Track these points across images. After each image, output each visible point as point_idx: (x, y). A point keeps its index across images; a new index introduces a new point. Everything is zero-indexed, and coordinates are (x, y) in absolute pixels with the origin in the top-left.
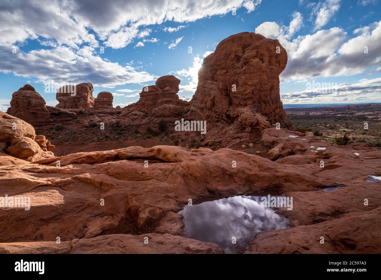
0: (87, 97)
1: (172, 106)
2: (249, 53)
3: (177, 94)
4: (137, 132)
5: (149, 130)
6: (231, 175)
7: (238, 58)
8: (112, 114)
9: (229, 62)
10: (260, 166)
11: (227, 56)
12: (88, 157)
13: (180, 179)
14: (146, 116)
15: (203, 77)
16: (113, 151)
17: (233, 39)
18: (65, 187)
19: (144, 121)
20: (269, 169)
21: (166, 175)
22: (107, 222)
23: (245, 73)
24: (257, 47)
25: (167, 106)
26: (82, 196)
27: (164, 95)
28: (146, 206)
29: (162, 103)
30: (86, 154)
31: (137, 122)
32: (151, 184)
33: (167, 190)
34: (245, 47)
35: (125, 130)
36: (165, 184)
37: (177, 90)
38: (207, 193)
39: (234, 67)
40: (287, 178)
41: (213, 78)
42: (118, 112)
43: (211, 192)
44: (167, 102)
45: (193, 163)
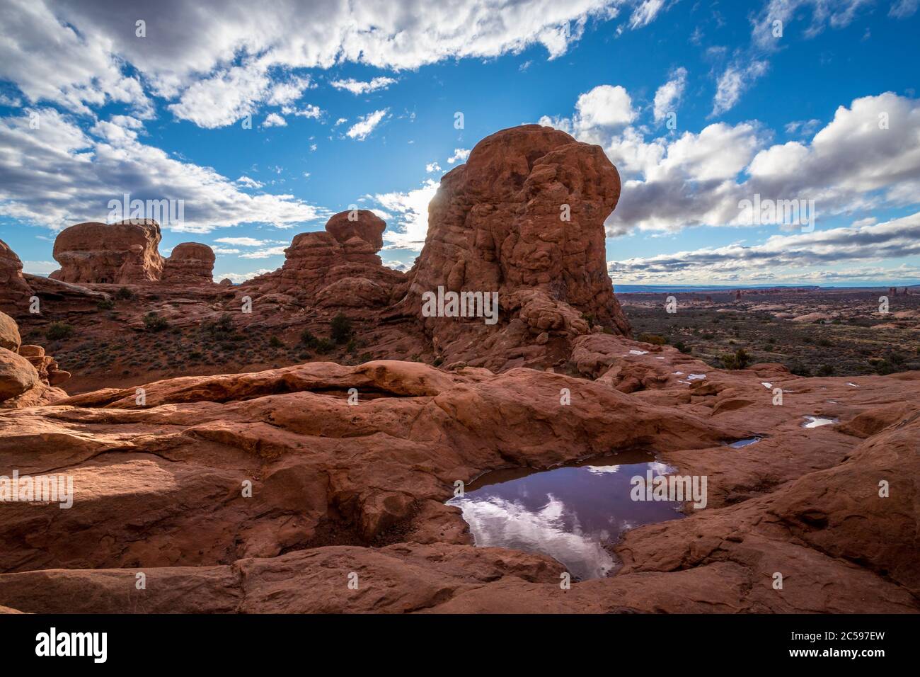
0: (143, 255)
1: (364, 281)
2: (541, 170)
3: (378, 254)
4: (275, 344)
5: (307, 339)
6: (547, 422)
7: (518, 180)
8: (210, 298)
9: (498, 187)
10: (603, 402)
11: (495, 173)
12: (210, 386)
13: (438, 432)
14: (299, 305)
15: (441, 218)
16: (270, 372)
17: (507, 138)
18: (169, 453)
19: (296, 317)
20: (621, 407)
21: (409, 422)
22: (290, 529)
23: (532, 212)
24: (558, 159)
25: (353, 281)
26: (218, 472)
27: (346, 254)
28: (375, 490)
29: (340, 275)
30: (201, 380)
31: (277, 320)
32: (379, 442)
33: (414, 455)
34: (532, 157)
35: (245, 338)
36: (406, 443)
37: (379, 244)
38: (500, 462)
39: (508, 199)
40: (660, 425)
41: (462, 221)
42: (228, 294)
43: (507, 457)
44: (353, 272)
45: (461, 397)
